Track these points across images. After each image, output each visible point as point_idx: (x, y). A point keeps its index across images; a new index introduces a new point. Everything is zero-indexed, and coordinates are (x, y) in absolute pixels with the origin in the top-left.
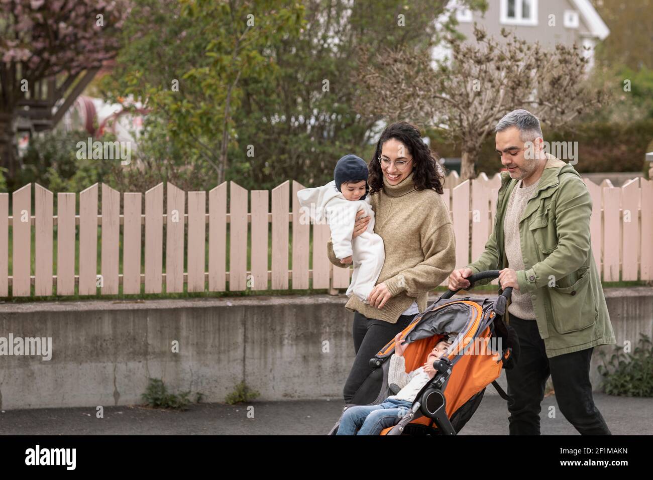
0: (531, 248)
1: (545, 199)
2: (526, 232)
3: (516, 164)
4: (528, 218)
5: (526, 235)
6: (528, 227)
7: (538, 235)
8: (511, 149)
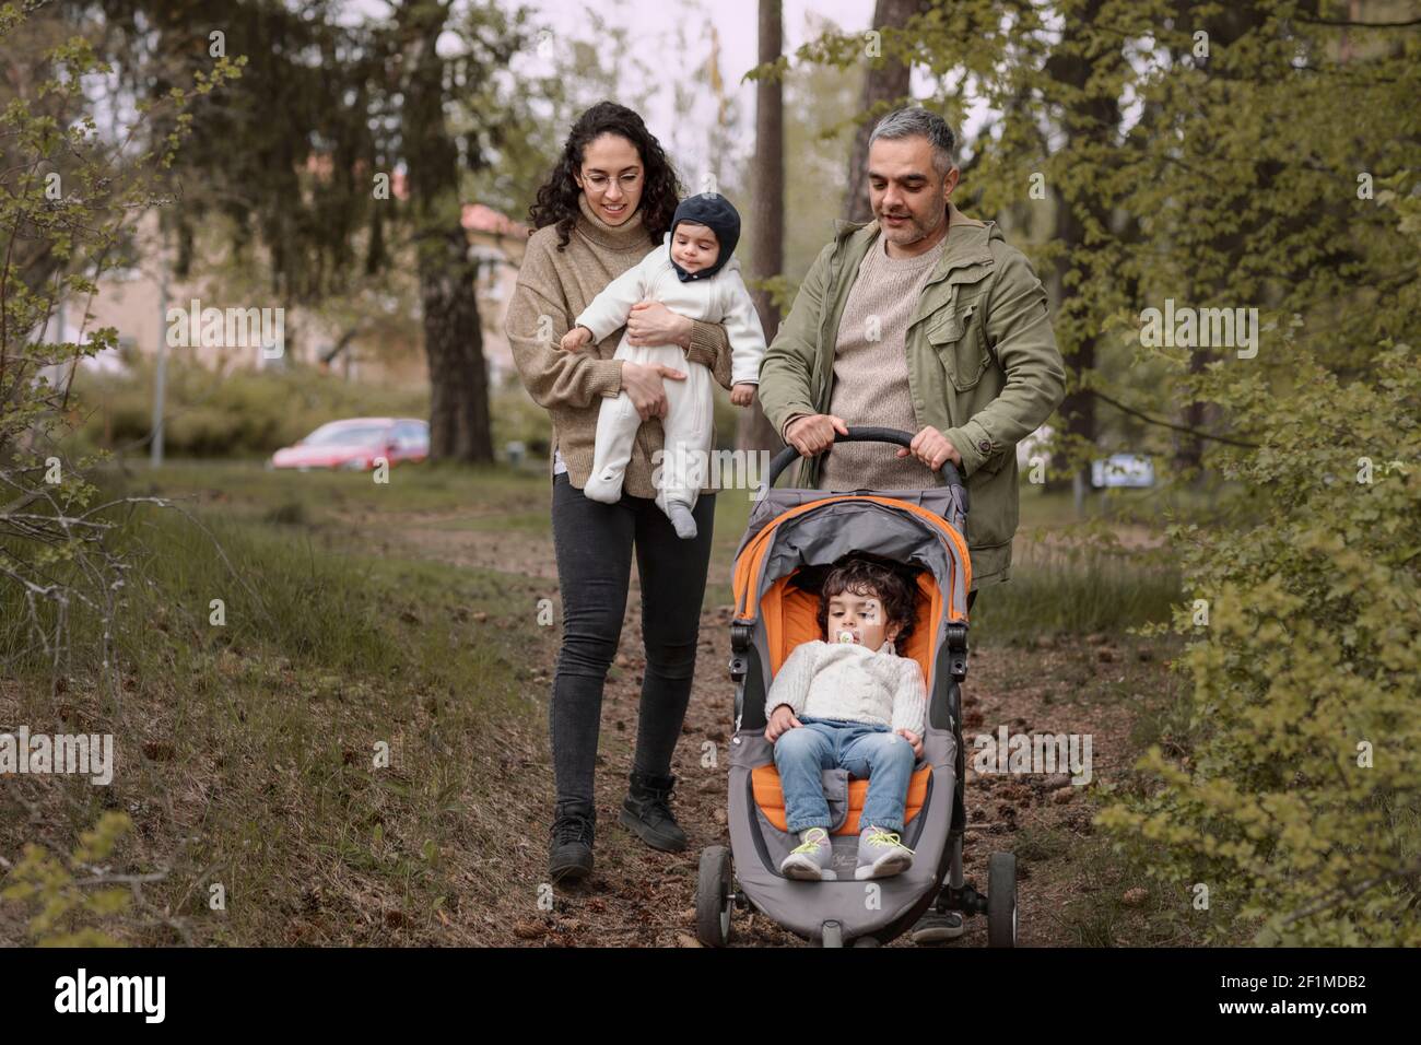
0: (932, 379)
1: (961, 286)
2: (920, 347)
3: (911, 211)
4: (923, 321)
5: (919, 355)
6: (924, 337)
7: (945, 355)
8: (910, 178)
